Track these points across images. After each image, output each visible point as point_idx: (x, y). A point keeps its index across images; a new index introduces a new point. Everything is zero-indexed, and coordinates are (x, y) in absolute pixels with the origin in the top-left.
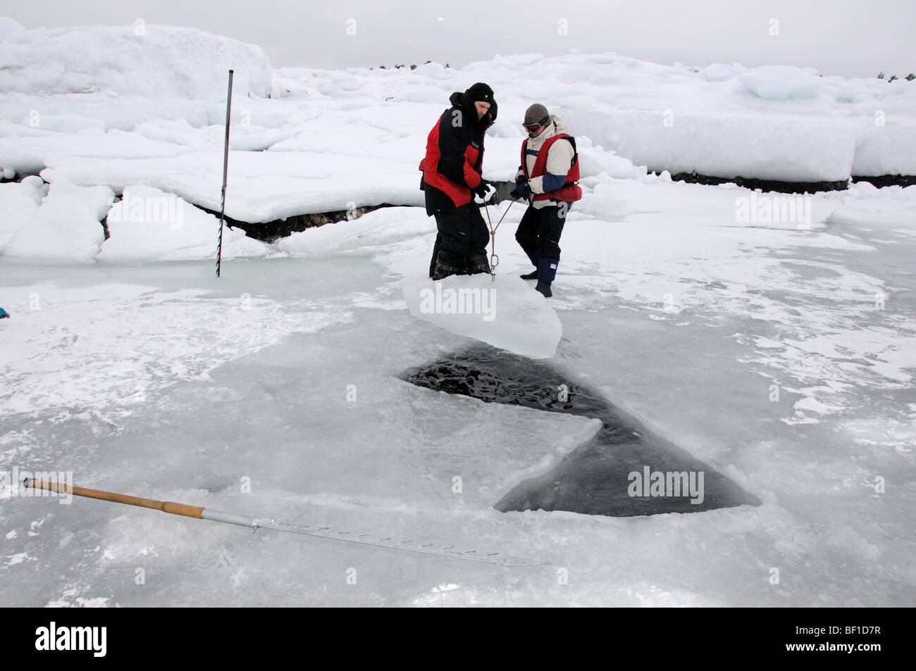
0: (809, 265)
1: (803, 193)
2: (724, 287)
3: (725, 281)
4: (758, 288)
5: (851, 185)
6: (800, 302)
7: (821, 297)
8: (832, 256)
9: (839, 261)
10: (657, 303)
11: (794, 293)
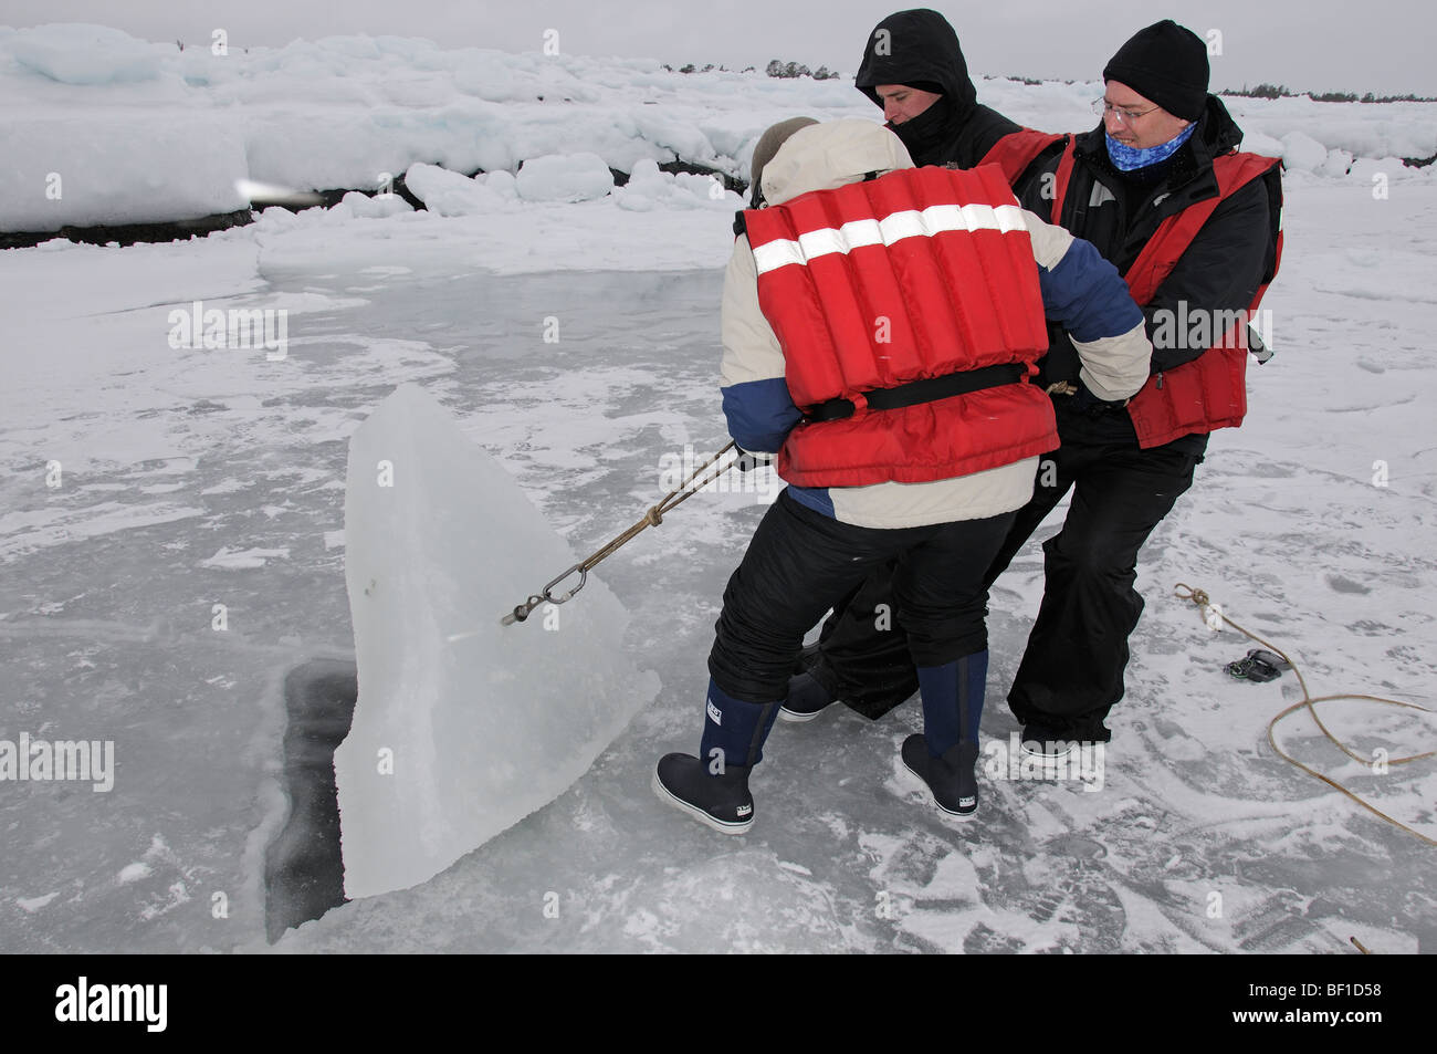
0: (307, 343)
1: (189, 239)
2: (222, 408)
3: (213, 398)
4: (276, 395)
5: (255, 215)
6: (354, 399)
7: (373, 385)
8: (322, 323)
9: (341, 327)
10: (145, 463)
11: (332, 389)
